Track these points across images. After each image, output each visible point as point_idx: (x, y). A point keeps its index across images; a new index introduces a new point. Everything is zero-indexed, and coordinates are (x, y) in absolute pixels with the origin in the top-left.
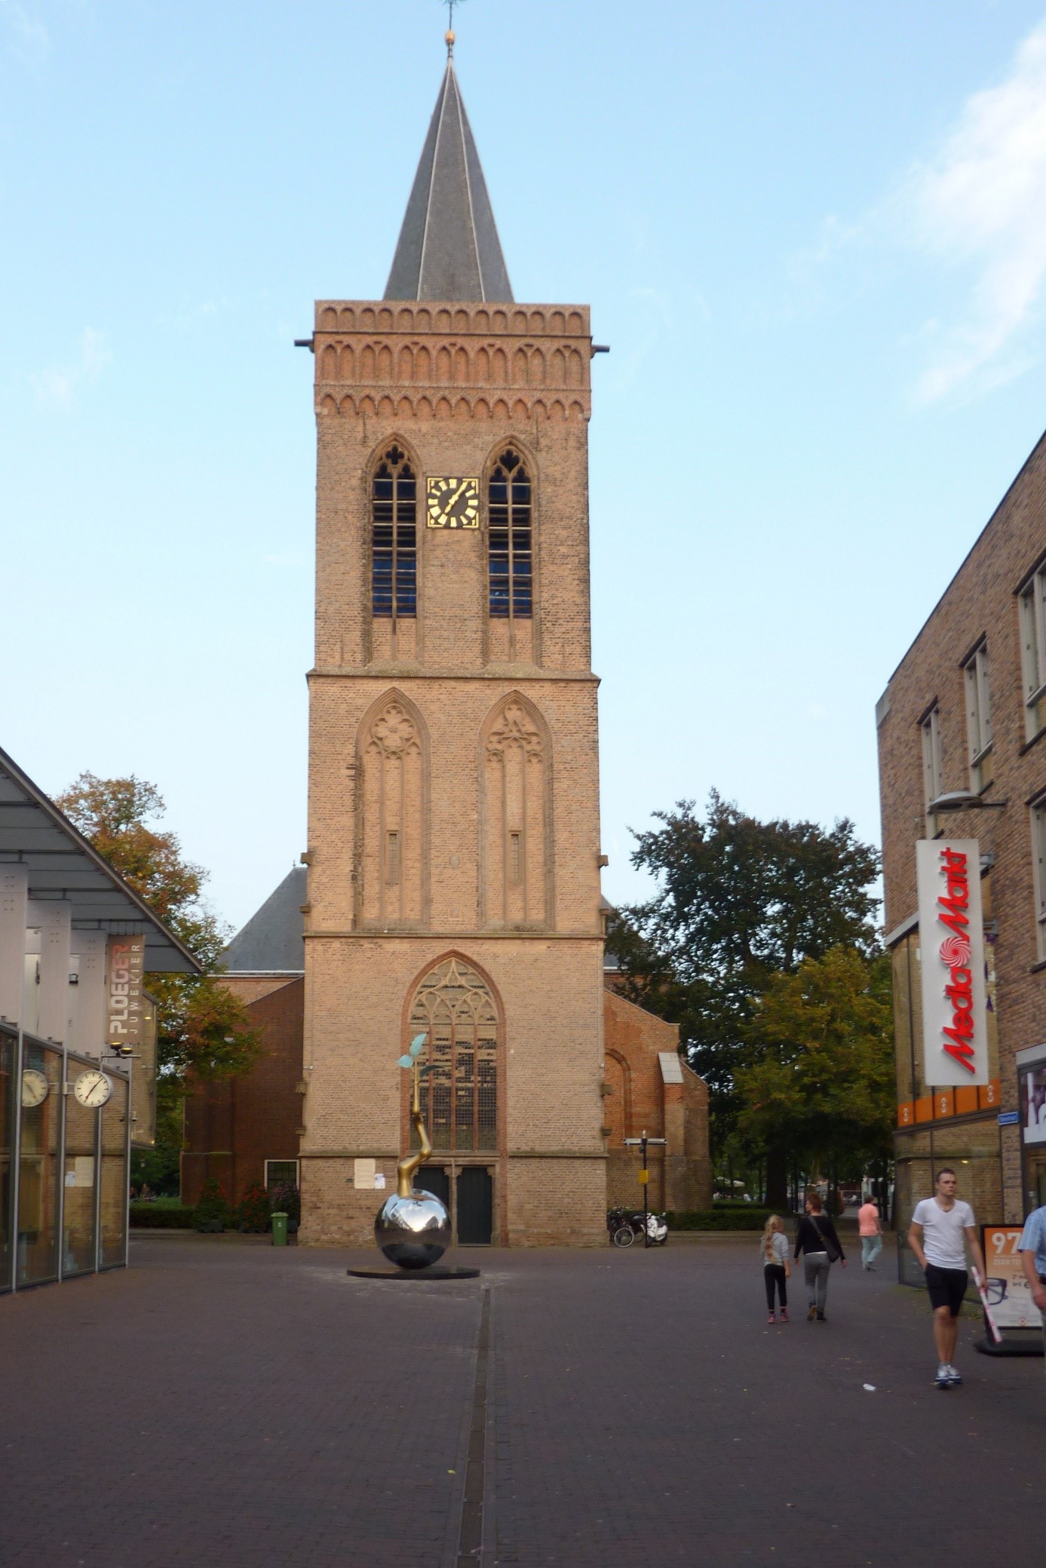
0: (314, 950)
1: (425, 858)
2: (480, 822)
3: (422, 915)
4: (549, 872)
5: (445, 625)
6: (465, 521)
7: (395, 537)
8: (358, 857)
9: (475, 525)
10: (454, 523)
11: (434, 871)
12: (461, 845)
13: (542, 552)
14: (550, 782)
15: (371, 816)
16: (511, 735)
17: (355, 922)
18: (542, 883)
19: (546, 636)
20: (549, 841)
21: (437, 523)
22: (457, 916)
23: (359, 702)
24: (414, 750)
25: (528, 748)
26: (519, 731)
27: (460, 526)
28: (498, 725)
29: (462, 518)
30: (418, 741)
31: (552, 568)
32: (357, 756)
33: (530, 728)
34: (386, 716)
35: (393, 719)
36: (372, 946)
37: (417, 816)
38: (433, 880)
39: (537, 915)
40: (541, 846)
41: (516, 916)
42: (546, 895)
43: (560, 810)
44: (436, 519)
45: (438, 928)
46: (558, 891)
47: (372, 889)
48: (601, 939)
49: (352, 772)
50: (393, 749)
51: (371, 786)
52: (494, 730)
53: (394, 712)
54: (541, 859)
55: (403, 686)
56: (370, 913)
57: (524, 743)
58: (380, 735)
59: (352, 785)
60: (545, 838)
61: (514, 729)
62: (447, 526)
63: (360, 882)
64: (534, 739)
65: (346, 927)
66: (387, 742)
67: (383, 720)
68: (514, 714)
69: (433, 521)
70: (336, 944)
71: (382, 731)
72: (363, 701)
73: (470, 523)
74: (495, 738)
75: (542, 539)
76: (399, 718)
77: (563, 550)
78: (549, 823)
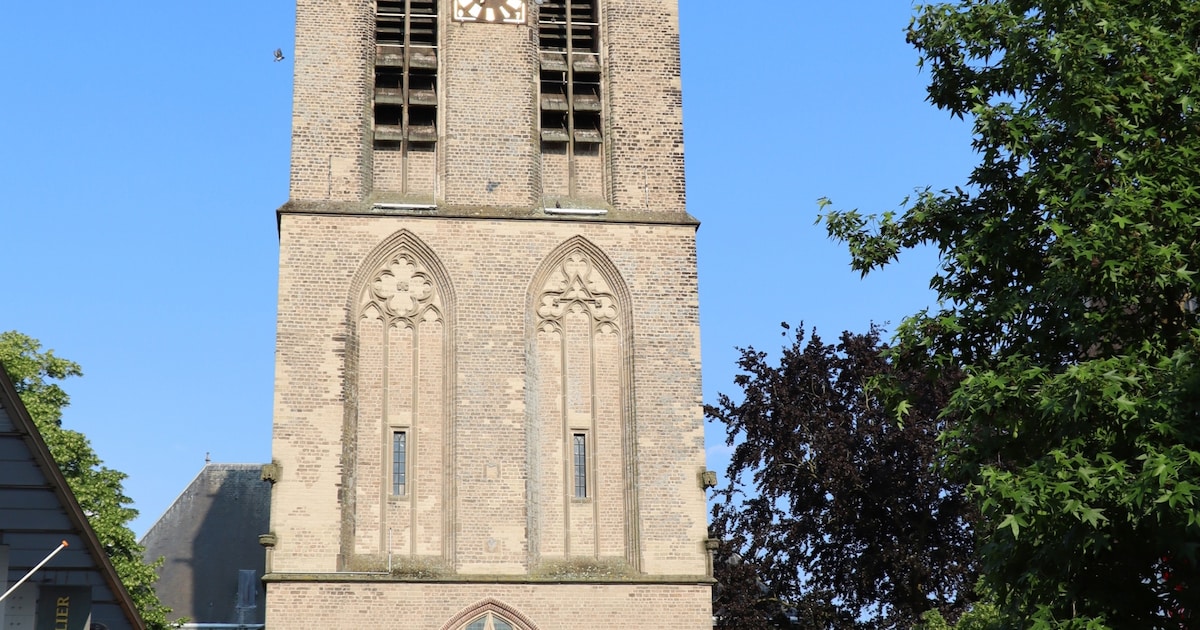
0: (281, 599)
1: (449, 467)
2: (528, 417)
3: (443, 549)
4: (631, 489)
5: (478, 148)
6: (506, 14)
7: (408, 31)
8: (347, 465)
9: (520, 18)
10: (490, 15)
11: (461, 486)
12: (502, 449)
13: (613, 56)
14: (630, 361)
15: (367, 407)
16: (571, 295)
17: (344, 557)
18: (621, 502)
19: (621, 163)
20: (630, 445)
21: (467, 14)
22: (495, 551)
23: (354, 249)
24: (431, 316)
25: (599, 313)
26: (584, 289)
27: (499, 20)
28: (555, 282)
29: (502, 8)
30: (437, 302)
31: (628, 75)
32: (349, 322)
33: (600, 284)
34: (394, 268)
35: (403, 271)
36: (369, 594)
37: (437, 407)
38: (460, 498)
39: (613, 549)
40: (619, 451)
41: (582, 550)
42: (626, 519)
43: (644, 402)
44: (466, 11)
45: (467, 569)
46: (643, 513)
47: (370, 510)
48: (708, 583)
49: (341, 345)
50: (402, 314)
51: (369, 366)
52: (549, 287)
53: (403, 262)
54: (618, 469)
55: (417, 227)
56: (366, 544)
57: (592, 306)
58: (384, 295)
59: (339, 362)
60: (624, 440)
61: (577, 286)
62: (481, 20)
63: (351, 501)
64: (606, 301)
65: (328, 565)
66: (393, 304)
67: (387, 272)
68: (577, 265)
69: (461, 13)
70: (314, 588)
71: (387, 286)
72: (359, 246)
73: (513, 16)
74: (548, 300)
75: (613, 39)
76: (410, 270)
77: (643, 53)
78: (630, 417)
